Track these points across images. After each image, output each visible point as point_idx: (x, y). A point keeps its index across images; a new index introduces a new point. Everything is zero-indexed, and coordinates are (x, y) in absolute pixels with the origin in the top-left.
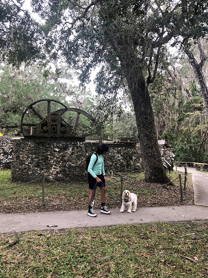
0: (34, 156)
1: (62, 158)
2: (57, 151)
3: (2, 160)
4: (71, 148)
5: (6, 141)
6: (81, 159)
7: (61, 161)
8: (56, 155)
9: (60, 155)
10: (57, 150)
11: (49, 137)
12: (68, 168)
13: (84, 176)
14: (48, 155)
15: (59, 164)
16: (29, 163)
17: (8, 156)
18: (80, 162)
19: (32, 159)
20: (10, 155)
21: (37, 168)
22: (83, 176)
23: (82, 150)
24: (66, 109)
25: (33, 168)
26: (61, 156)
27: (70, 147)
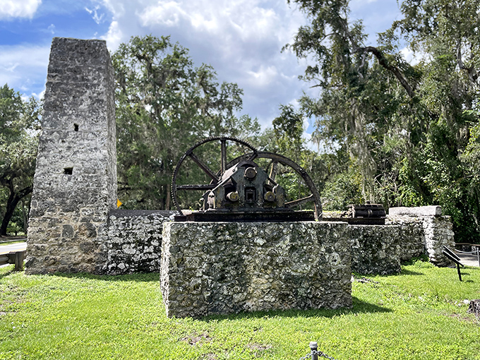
0: (214, 257)
1: (272, 260)
2: (261, 244)
3: (133, 255)
4: (288, 238)
5: (139, 220)
6: (310, 260)
7: (270, 267)
8: (259, 253)
9: (267, 253)
10: (261, 242)
11: (242, 214)
12: (284, 282)
13: (319, 298)
14: (243, 254)
15: (266, 274)
16: (203, 273)
17: (143, 248)
18: (309, 266)
19: (211, 264)
20: (146, 245)
21: (220, 285)
22: (316, 298)
23: (310, 240)
24: (256, 154)
25: (212, 283)
26: (268, 255)
27: (287, 235)
